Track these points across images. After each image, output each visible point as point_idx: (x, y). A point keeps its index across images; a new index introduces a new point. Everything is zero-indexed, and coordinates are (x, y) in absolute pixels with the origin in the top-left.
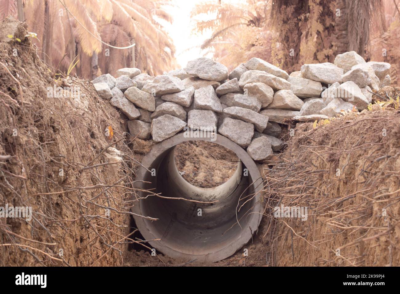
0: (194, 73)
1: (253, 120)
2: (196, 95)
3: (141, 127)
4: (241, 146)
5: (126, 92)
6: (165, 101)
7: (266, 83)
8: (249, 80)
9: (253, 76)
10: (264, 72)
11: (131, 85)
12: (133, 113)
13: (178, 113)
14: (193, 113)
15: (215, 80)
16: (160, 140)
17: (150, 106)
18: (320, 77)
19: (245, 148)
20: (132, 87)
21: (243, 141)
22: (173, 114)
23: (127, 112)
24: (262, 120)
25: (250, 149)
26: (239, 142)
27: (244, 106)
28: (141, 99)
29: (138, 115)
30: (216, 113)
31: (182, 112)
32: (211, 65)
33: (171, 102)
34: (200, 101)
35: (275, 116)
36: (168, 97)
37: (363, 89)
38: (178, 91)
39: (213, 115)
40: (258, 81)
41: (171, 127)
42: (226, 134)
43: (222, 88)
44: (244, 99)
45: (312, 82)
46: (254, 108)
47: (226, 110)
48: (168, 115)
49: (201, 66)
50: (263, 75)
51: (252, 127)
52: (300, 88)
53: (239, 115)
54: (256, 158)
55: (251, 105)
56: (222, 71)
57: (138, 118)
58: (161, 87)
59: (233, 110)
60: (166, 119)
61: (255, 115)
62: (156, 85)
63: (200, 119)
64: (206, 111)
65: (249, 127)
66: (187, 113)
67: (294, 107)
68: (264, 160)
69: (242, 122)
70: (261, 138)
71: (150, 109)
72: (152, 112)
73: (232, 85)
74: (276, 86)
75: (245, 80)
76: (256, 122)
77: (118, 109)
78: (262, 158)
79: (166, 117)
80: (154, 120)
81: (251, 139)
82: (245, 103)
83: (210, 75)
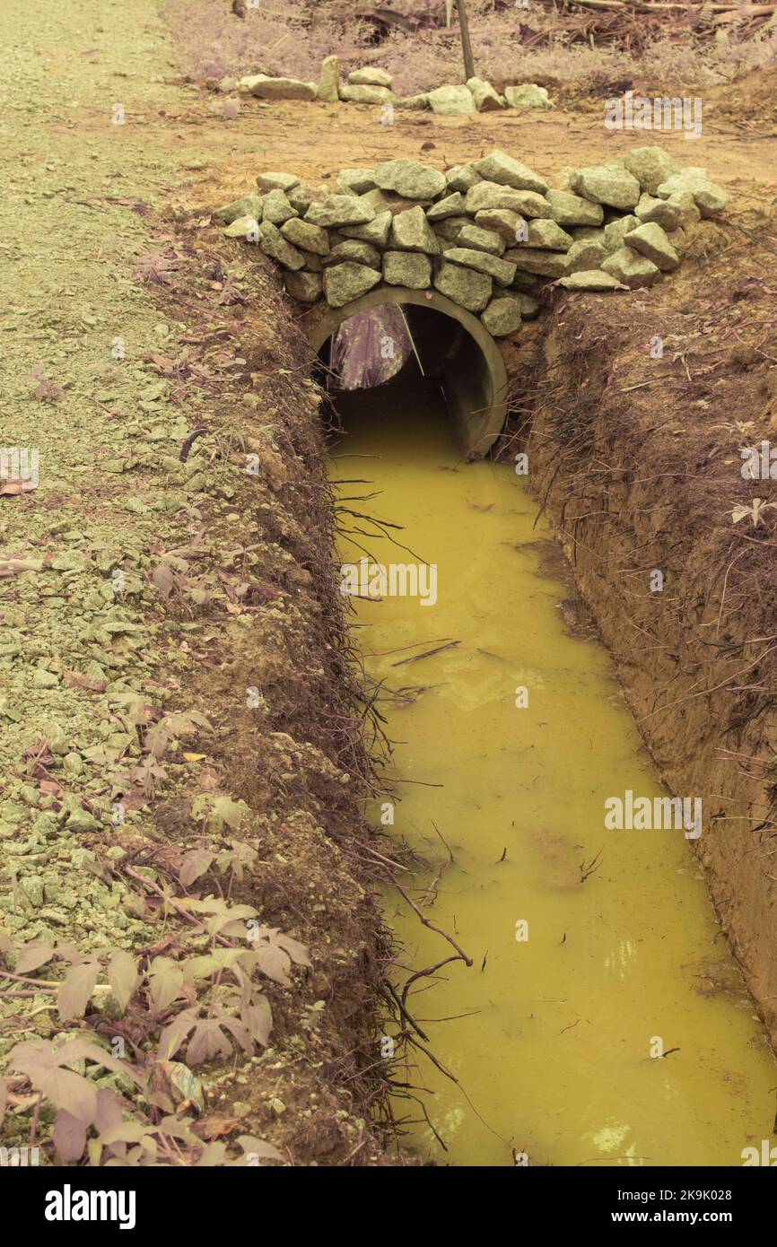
0: (391, 188)
1: (492, 270)
2: (397, 227)
3: (308, 283)
4: (472, 312)
5: (285, 228)
6: (346, 238)
7: (512, 209)
8: (484, 204)
9: (491, 198)
10: (508, 187)
11: (288, 215)
12: (294, 262)
13: (368, 260)
14: (393, 258)
15: (426, 200)
16: (339, 304)
17: (322, 247)
18: (600, 198)
19: (478, 314)
20: (291, 220)
21: (474, 305)
22: (361, 261)
23: (285, 262)
24: (505, 271)
25: (486, 318)
26: (467, 305)
27: (477, 248)
28: (307, 238)
29: (302, 264)
30: (430, 256)
31: (375, 256)
32: (419, 174)
33: (355, 239)
34: (404, 239)
35: (527, 263)
36: (351, 232)
37: (671, 234)
38: (366, 222)
39: (426, 261)
40: (500, 207)
41: (356, 283)
42: (447, 292)
43: (437, 213)
44: (478, 236)
45: (586, 204)
46: (493, 252)
47: (447, 254)
48: (351, 263)
49: (402, 176)
50: (507, 195)
51: (490, 280)
52: (569, 213)
53: (469, 262)
54: (495, 332)
55: (489, 246)
56: (437, 184)
57: (302, 269)
58: (337, 216)
59: (461, 254)
60: (349, 269)
61: (495, 262)
62: (329, 213)
63: (405, 268)
64: (414, 255)
65: (486, 282)
66: (382, 256)
67: (558, 248)
68: (508, 335)
69: (474, 273)
70: (506, 300)
71: (321, 253)
72: (324, 256)
73: (453, 205)
74: (528, 213)
75: (476, 202)
76: (497, 275)
77: (272, 259)
78: (504, 333)
79: (347, 265)
80: (328, 270)
81: (486, 301)
82: (480, 243)
83: (417, 192)
